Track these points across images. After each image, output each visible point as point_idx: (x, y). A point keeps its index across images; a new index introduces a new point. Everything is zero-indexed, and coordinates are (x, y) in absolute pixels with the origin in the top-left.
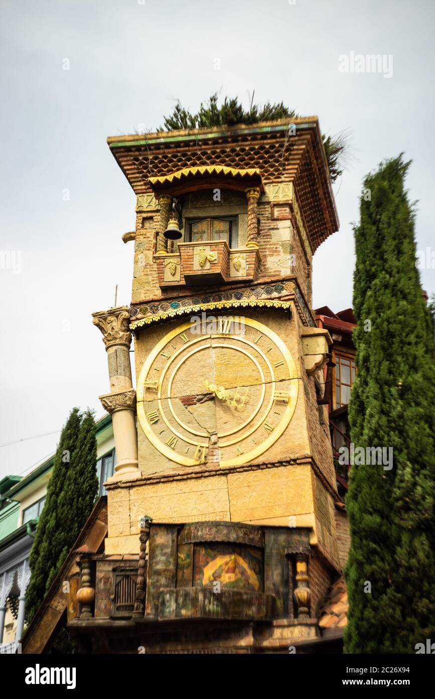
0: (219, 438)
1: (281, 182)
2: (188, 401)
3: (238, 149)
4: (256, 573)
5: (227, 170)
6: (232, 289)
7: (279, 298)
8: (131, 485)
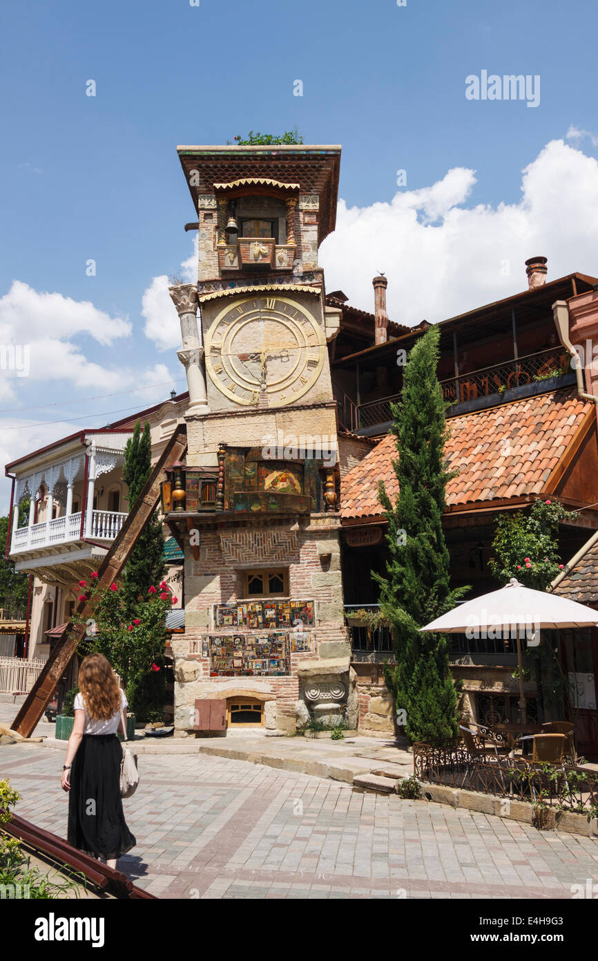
0: (267, 386)
1: (311, 195)
2: (244, 358)
3: (280, 165)
4: (299, 482)
5: (275, 183)
6: (276, 275)
7: (311, 285)
8: (204, 418)
